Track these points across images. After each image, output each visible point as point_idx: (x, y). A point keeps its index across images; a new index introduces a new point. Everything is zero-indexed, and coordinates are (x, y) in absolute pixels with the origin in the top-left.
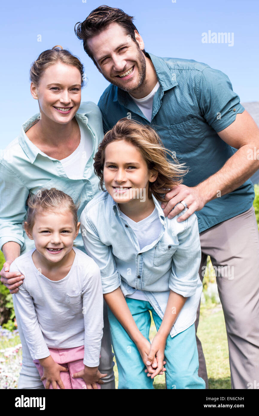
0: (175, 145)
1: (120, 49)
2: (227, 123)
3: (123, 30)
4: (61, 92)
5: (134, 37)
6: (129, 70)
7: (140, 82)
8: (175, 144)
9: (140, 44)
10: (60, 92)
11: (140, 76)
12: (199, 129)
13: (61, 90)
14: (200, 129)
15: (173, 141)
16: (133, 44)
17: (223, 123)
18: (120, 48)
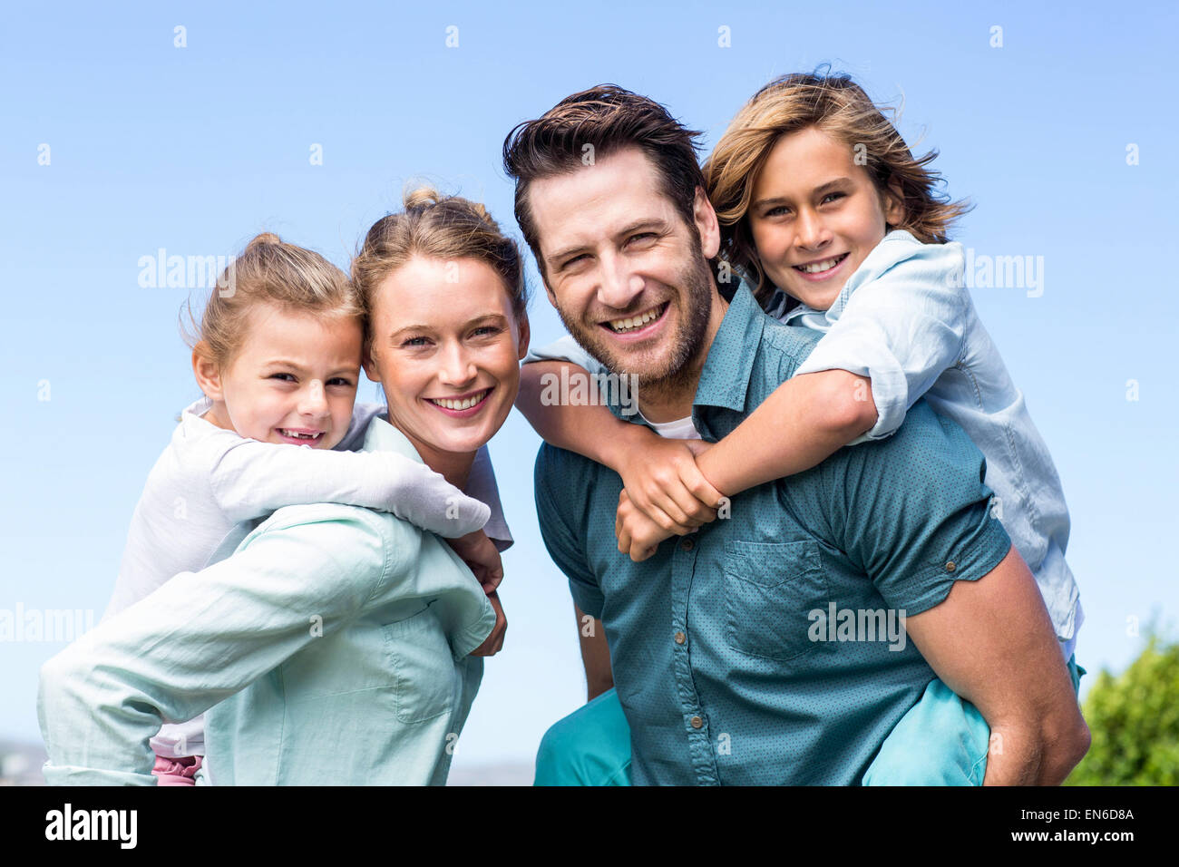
0: (730, 612)
1: (632, 237)
2: (913, 602)
3: (657, 178)
4: (437, 349)
5: (691, 207)
6: (647, 312)
7: (675, 360)
8: (731, 607)
9: (706, 237)
10: (435, 350)
11: (683, 340)
12: (819, 588)
13: (438, 344)
14: (824, 593)
15: (727, 596)
16: (682, 231)
17: (903, 598)
18: (631, 234)
